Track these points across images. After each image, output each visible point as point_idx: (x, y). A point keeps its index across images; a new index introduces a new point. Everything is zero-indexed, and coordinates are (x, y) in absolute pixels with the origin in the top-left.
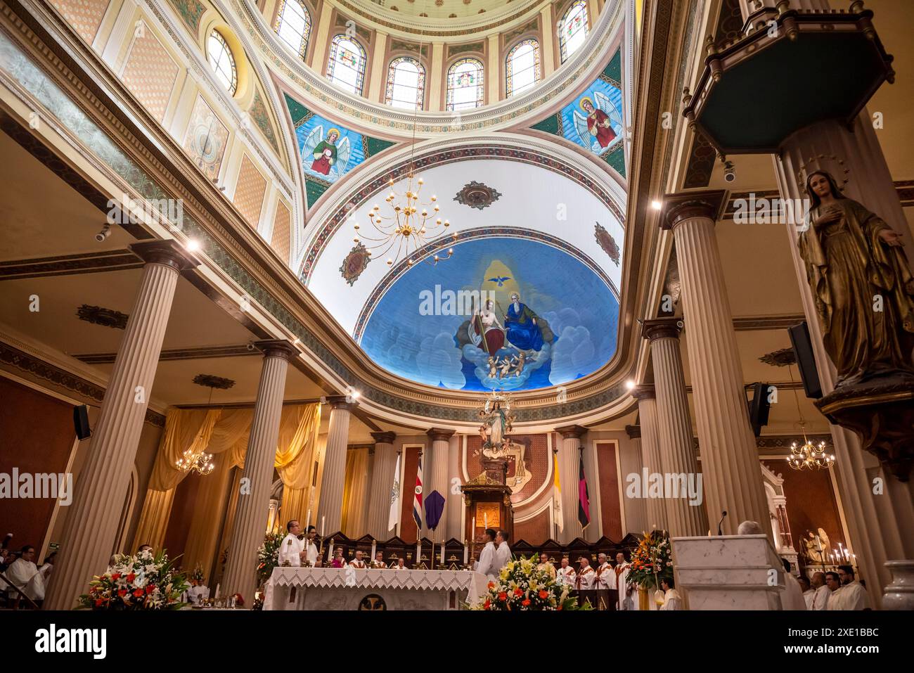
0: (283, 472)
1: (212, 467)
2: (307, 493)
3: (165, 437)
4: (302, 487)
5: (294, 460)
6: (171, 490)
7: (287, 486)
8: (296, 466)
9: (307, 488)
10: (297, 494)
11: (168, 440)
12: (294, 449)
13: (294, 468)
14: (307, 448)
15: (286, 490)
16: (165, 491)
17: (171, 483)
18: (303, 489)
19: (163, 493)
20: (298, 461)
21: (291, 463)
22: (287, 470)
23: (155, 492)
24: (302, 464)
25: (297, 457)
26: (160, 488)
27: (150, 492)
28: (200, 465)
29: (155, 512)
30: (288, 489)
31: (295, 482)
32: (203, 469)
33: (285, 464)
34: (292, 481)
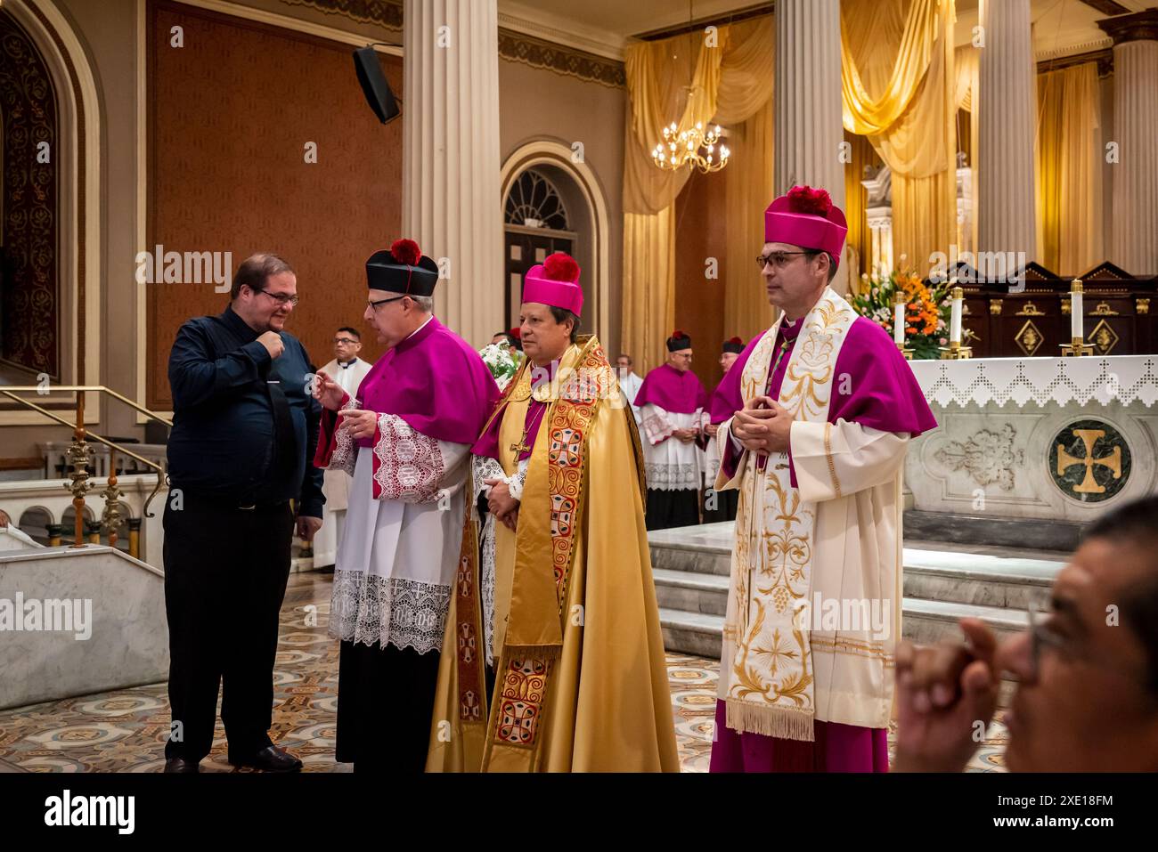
0: (883, 144)
1: (725, 152)
2: (945, 184)
3: (632, 105)
4: (931, 172)
5: (906, 113)
6: (667, 209)
7: (900, 175)
8: (913, 124)
9: (945, 172)
10: (924, 187)
11: (638, 111)
12: (901, 86)
13: (908, 132)
14: (930, 81)
15: (898, 184)
16: (656, 213)
17: (662, 197)
18: (936, 176)
19: (652, 217)
20: (916, 113)
21: (899, 122)
22: (893, 138)
23: (638, 217)
24: (924, 118)
25: (910, 105)
26: (645, 209)
27: (628, 218)
28: (702, 152)
29: (647, 256)
30: (903, 181)
31: (913, 163)
32: (710, 159)
33: (886, 124)
34: (907, 162)
